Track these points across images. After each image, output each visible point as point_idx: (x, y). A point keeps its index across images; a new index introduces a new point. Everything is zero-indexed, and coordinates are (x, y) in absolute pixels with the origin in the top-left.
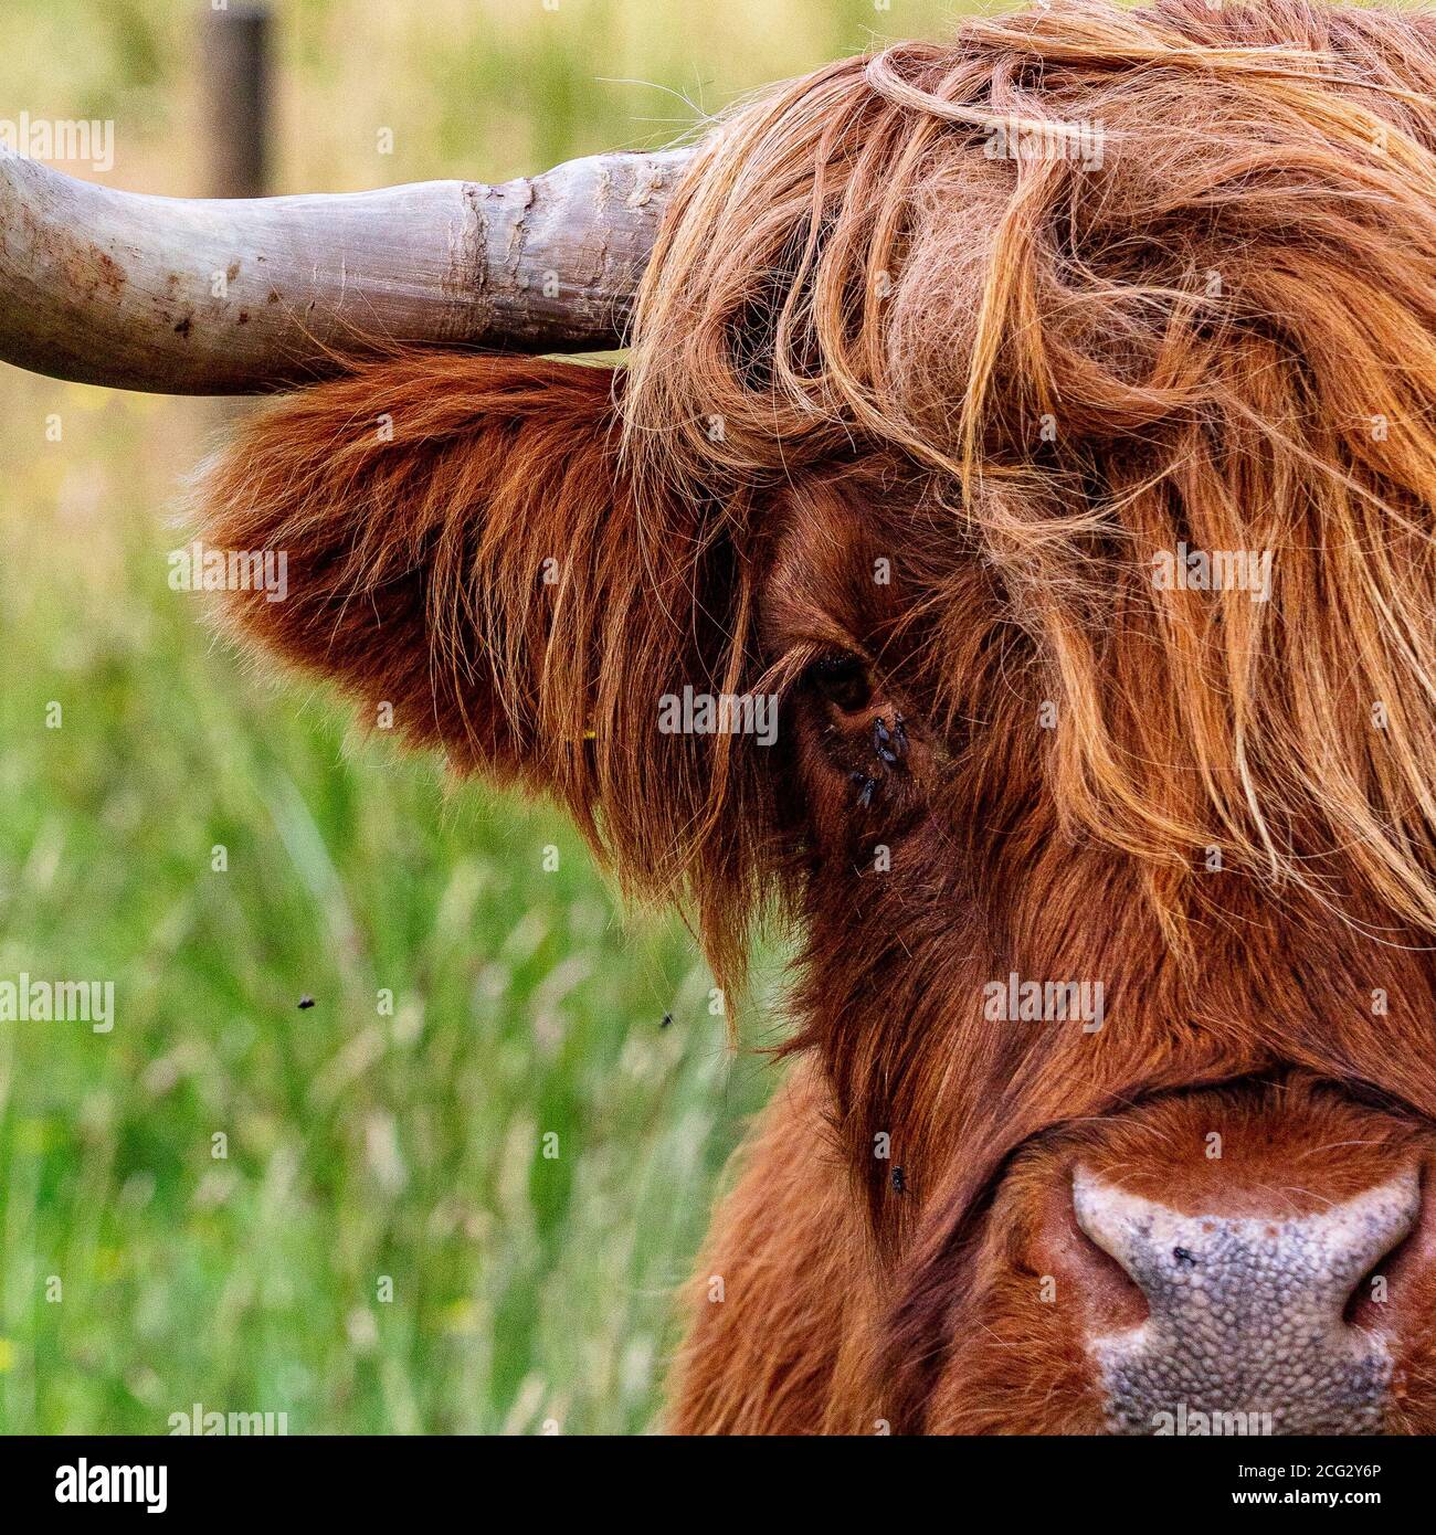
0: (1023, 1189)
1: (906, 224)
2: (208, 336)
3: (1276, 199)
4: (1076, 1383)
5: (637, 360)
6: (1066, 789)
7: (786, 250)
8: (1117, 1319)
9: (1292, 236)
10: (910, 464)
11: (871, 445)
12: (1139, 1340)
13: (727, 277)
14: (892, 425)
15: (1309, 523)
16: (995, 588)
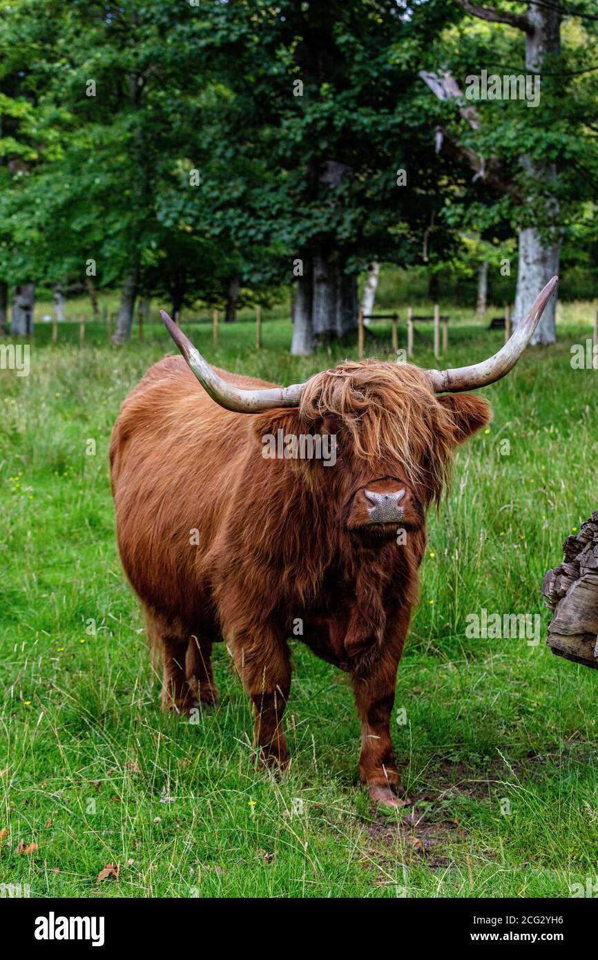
0: (359, 494)
1: (333, 389)
2: (251, 406)
3: (377, 380)
4: (366, 515)
5: (301, 408)
6: (357, 453)
7: (320, 392)
8: (371, 507)
9: (380, 384)
10: (336, 415)
11: (330, 413)
12: (374, 509)
13: (313, 396)
14: (334, 411)
15: (384, 416)
16: (347, 428)
